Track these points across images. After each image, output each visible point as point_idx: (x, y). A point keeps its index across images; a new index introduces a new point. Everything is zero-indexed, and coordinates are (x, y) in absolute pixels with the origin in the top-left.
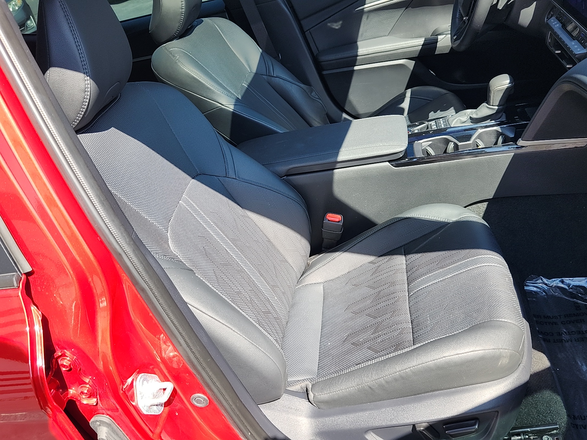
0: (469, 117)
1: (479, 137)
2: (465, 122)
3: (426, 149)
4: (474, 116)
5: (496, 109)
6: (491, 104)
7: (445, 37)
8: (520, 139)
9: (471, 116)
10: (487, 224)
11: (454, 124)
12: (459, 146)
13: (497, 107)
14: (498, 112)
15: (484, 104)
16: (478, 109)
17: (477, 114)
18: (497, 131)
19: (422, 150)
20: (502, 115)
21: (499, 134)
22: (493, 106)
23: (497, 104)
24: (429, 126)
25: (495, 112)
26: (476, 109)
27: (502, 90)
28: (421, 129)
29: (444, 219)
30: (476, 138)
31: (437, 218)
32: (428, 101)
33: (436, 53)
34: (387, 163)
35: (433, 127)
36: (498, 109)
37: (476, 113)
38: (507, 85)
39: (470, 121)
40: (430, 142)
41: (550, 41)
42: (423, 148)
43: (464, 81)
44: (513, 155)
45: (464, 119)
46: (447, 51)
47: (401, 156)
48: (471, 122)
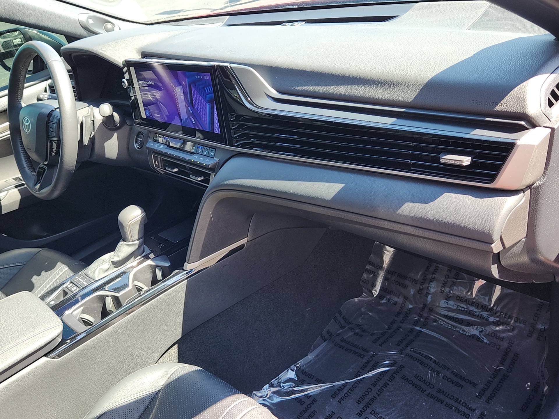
0: (110, 262)
1: (135, 278)
2: (109, 268)
3: (81, 318)
4: (116, 259)
5: (138, 244)
6: (130, 241)
7: (7, 193)
8: (185, 263)
9: (113, 260)
10: (199, 368)
11: (98, 277)
12: (119, 297)
13: (138, 242)
14: (140, 246)
15: (122, 243)
16: (116, 250)
17: (118, 256)
18: (151, 265)
19: (78, 320)
20: (144, 248)
21: (154, 268)
22: (132, 241)
23: (137, 237)
24: (67, 290)
25: (137, 247)
26: (114, 251)
27: (137, 222)
28: (57, 298)
29: (151, 390)
30: (133, 282)
31: (141, 393)
32: (20, 266)
33: (3, 213)
34: (44, 359)
35: (73, 289)
36: (139, 242)
37: (116, 255)
38: (141, 216)
39: (113, 266)
40: (82, 308)
41: (157, 163)
42: (77, 318)
43: (45, 234)
44: (186, 282)
45: (106, 266)
46: (16, 207)
47: (60, 340)
48: (115, 267)
